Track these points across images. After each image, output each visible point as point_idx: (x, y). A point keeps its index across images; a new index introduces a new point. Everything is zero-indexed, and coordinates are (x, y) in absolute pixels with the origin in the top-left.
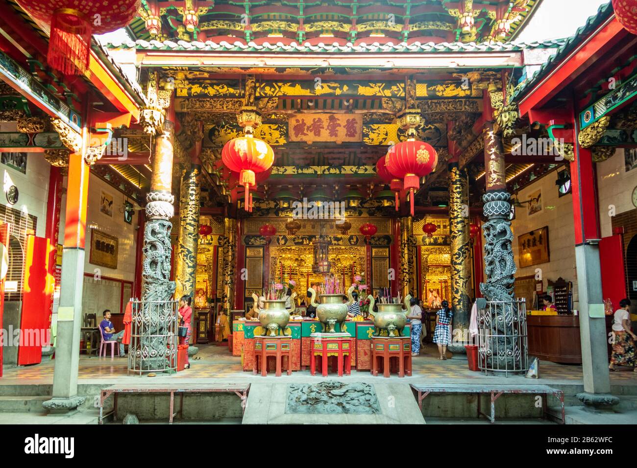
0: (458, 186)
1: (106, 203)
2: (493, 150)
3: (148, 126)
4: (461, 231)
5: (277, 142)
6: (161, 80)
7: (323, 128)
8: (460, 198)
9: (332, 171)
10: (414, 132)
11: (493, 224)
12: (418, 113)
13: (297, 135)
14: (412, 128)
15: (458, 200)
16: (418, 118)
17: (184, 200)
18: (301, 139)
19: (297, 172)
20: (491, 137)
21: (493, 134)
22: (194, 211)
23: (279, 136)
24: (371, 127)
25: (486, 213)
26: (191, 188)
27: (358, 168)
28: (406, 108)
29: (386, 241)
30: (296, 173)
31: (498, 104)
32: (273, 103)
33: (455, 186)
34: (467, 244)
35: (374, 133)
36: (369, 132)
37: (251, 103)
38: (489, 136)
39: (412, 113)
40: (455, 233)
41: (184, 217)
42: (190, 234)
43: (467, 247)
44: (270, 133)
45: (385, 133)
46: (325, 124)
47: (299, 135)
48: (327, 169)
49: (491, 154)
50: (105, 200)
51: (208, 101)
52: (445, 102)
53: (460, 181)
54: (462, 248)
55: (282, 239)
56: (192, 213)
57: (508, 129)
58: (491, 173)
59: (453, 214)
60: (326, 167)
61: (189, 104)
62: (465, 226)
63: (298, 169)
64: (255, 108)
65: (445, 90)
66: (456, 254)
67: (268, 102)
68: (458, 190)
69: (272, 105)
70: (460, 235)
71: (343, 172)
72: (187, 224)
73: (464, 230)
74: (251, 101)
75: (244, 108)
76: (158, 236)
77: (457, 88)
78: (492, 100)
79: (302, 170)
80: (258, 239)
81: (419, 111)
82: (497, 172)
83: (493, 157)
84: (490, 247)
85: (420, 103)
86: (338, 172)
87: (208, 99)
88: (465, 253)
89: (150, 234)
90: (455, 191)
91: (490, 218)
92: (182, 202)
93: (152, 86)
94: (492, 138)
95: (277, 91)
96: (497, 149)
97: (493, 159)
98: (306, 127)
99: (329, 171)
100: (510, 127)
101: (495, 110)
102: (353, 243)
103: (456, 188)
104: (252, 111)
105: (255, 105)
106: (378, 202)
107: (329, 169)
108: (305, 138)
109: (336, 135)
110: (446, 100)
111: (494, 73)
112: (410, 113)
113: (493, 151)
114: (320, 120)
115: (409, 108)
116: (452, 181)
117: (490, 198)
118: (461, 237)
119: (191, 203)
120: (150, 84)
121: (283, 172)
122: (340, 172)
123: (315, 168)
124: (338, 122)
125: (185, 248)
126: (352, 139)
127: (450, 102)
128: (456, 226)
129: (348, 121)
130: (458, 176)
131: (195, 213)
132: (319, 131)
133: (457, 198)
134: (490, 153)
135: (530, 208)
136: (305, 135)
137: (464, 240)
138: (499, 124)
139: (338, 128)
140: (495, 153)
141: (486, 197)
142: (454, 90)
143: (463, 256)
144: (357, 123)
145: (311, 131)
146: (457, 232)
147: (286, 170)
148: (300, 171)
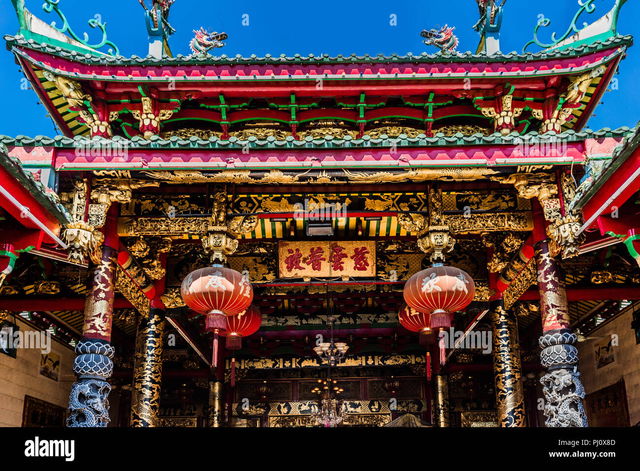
0: (505, 330)
1: (48, 364)
2: (550, 277)
3: (73, 252)
4: (512, 389)
5: (264, 279)
6: (93, 191)
7: (324, 259)
8: (507, 346)
9: (345, 321)
10: (442, 256)
11: (556, 376)
12: (445, 231)
13: (289, 269)
14: (438, 250)
15: (506, 349)
16: (446, 239)
17: (139, 356)
18: (296, 274)
19: (301, 322)
20: (546, 260)
21: (549, 256)
22: (153, 369)
23: (267, 271)
24: (387, 258)
25: (546, 361)
26: (149, 339)
27: (378, 317)
28: (429, 226)
29: (416, 406)
30: (299, 324)
31: (554, 214)
32: (251, 222)
33: (501, 330)
34: (520, 407)
35: (391, 265)
36: (385, 264)
37: (221, 222)
38: (544, 259)
39: (438, 231)
40: (504, 392)
41: (140, 377)
42: (146, 400)
43: (519, 410)
44: (255, 268)
45: (406, 265)
46: (326, 254)
47: (293, 270)
48: (339, 318)
49: (548, 283)
50: (47, 360)
51: (164, 221)
52: (482, 218)
53: (506, 323)
54: (513, 411)
55: (284, 407)
56: (150, 372)
57: (569, 246)
58: (548, 308)
59: (500, 367)
60: (338, 316)
61: (137, 225)
62: (516, 382)
63: (301, 319)
64: (225, 229)
65: (481, 202)
66: (506, 420)
67: (244, 221)
68: (504, 335)
69: (249, 225)
70: (510, 394)
71: (358, 322)
72: (143, 386)
73: (515, 386)
74: (221, 219)
75: (211, 228)
76: (88, 402)
77: (497, 199)
78: (546, 210)
79: (307, 321)
80: (254, 407)
81: (447, 228)
82: (556, 307)
83: (550, 286)
84: (553, 408)
85: (448, 219)
86: (352, 321)
87: (164, 219)
88: (518, 418)
89: (76, 400)
90: (500, 337)
91: (550, 369)
92: (137, 359)
93: (79, 198)
94: (548, 262)
95: (256, 207)
96: (555, 276)
97: (550, 290)
98: (301, 259)
99: (341, 321)
100: (571, 244)
101: (551, 223)
102: (374, 410)
103: (502, 333)
104: (222, 232)
105: (226, 225)
106: (403, 358)
107: (340, 319)
108: (300, 274)
109: (341, 269)
110: (483, 215)
111: (545, 174)
112: (434, 231)
113: (550, 279)
114: (319, 249)
115: (434, 224)
116: (496, 324)
117: (548, 342)
118: (511, 396)
119: (149, 359)
120: (77, 196)
121: (283, 324)
122: (355, 321)
123: (324, 318)
124: (344, 252)
125: (139, 419)
126: (362, 274)
127: (489, 217)
128: (504, 383)
129: (356, 250)
130: (503, 317)
131: (154, 372)
132: (319, 264)
133: (504, 346)
134: (547, 281)
135: (598, 360)
136: (301, 268)
137: (516, 400)
138: (557, 242)
139: (343, 260)
140: (552, 281)
141: (543, 339)
142: (493, 201)
143: (515, 422)
144: (368, 252)
145: (308, 264)
146: (506, 390)
147: (286, 321)
148: (304, 322)
